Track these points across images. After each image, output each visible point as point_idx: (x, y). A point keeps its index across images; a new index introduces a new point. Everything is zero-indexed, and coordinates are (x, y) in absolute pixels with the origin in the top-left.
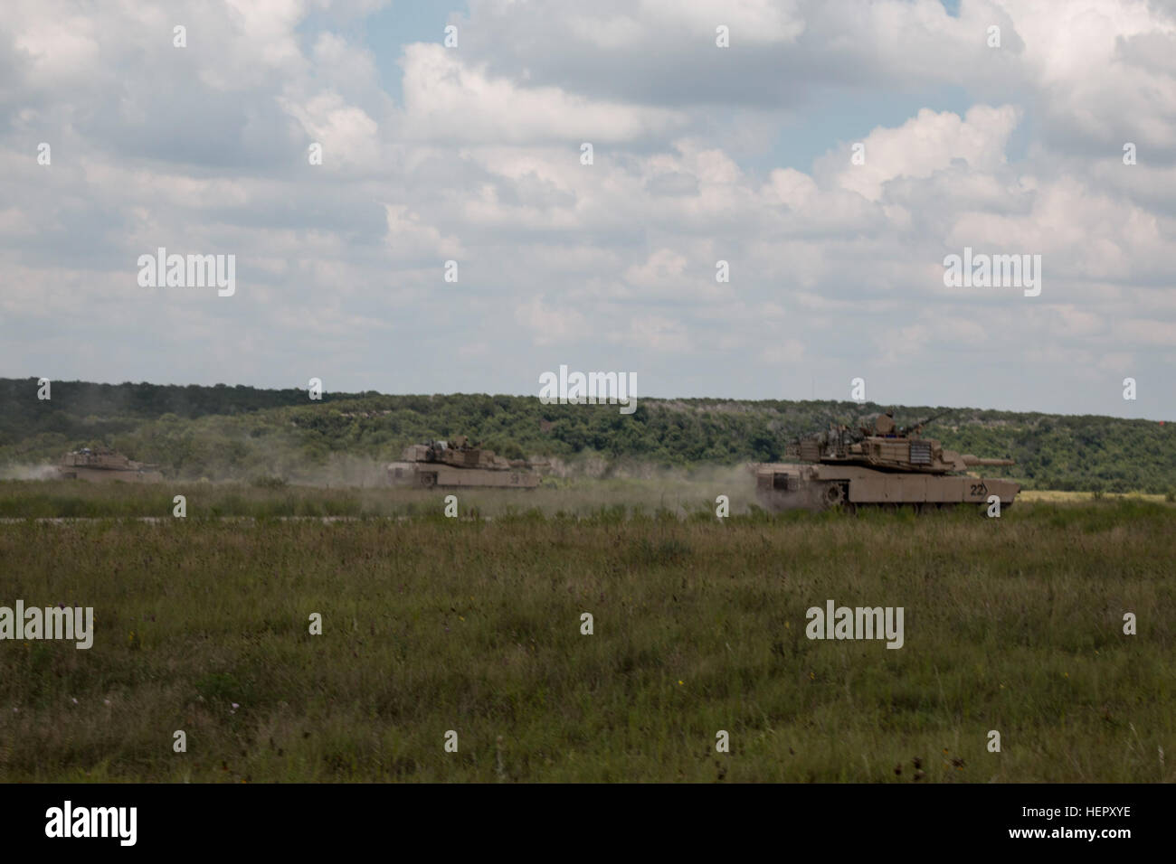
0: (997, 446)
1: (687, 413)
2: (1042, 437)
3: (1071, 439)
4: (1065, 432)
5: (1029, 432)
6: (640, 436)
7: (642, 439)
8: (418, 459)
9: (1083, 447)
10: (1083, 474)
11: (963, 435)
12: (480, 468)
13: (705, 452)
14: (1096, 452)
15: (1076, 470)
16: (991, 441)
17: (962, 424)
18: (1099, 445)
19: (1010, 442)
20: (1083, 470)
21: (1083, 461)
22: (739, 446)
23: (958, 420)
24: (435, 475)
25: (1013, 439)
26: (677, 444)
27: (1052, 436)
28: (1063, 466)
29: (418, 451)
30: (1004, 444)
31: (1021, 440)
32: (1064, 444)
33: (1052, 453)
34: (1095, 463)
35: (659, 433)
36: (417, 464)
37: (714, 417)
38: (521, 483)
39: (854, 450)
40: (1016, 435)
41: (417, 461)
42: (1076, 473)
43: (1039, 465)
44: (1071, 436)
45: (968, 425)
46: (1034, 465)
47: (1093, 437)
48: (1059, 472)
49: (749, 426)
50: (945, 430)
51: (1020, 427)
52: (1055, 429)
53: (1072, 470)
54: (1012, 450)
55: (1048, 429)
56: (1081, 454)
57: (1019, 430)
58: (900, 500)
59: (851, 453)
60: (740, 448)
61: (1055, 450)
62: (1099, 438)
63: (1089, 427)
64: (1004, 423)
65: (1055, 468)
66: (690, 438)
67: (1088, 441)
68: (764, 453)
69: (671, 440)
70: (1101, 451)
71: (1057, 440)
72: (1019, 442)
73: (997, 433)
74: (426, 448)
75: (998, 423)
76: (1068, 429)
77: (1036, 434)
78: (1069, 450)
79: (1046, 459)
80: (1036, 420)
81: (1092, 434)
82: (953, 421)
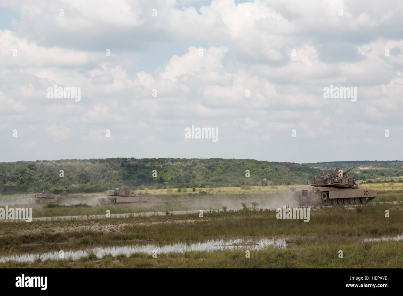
0: (176, 172)
1: (53, 166)
2: (193, 168)
3: (204, 168)
4: (202, 165)
5: (188, 166)
6: (32, 176)
7: (32, 177)
8: (111, 195)
9: (208, 170)
10: (207, 181)
11: (164, 168)
12: (130, 196)
13: (59, 180)
14: (212, 172)
15: (205, 179)
16: (174, 170)
17: (164, 164)
18: (214, 169)
19: (181, 170)
20: (207, 179)
21: (207, 176)
22: (73, 177)
23: (162, 162)
24: (116, 200)
25: (182, 169)
26: (48, 178)
27: (197, 167)
28: (200, 178)
29: (111, 192)
30: (179, 171)
31: (185, 169)
32: (201, 170)
33: (196, 173)
34: (212, 176)
35: (40, 174)
36: (110, 196)
37: (64, 167)
38: (142, 200)
39: (335, 181)
40: (183, 167)
41: (110, 195)
42: (204, 180)
43: (191, 178)
44: (204, 167)
45: (166, 165)
46: (189, 178)
47: (212, 167)
48: (199, 180)
49: (78, 169)
50: (158, 167)
51: (185, 164)
52: (198, 164)
53: (203, 179)
54: (182, 173)
55: (195, 165)
56: (207, 173)
57: (185, 165)
58: (344, 197)
59: (334, 182)
60: (73, 178)
61: (197, 172)
62: (214, 167)
63: (210, 163)
64: (179, 163)
65: (197, 179)
66: (53, 175)
67: (210, 168)
68: (83, 179)
69: (45, 176)
70: (215, 172)
71: (198, 168)
72: (184, 170)
73: (177, 167)
74: (113, 191)
75: (177, 163)
76: (203, 164)
77: (190, 167)
78: (203, 172)
79: (194, 176)
80: (191, 161)
81: (211, 166)
82: (160, 163)
